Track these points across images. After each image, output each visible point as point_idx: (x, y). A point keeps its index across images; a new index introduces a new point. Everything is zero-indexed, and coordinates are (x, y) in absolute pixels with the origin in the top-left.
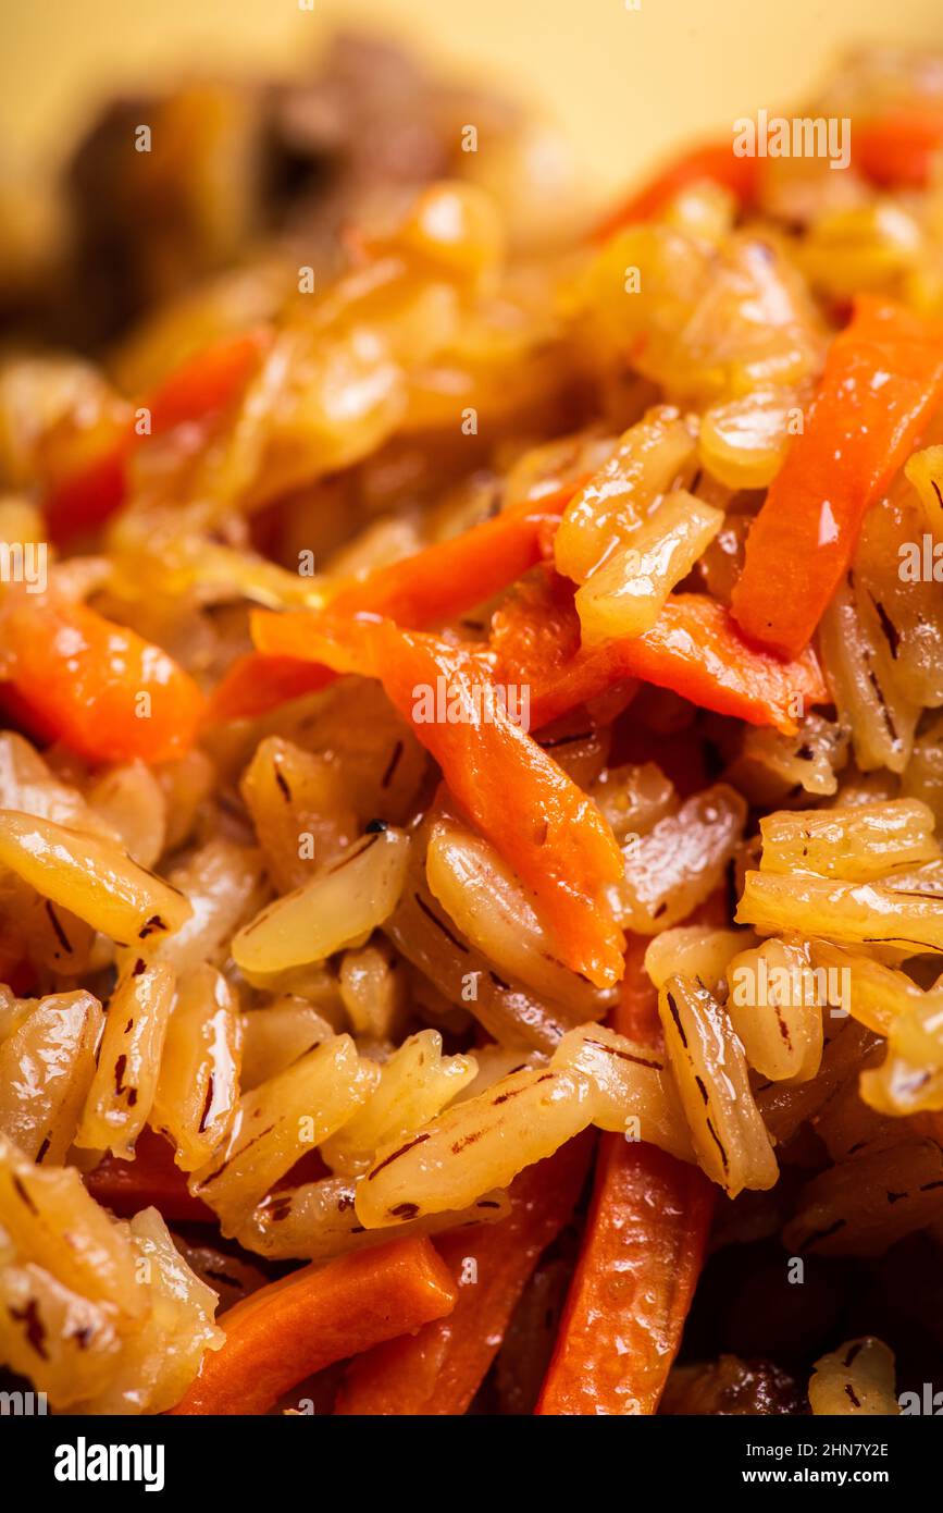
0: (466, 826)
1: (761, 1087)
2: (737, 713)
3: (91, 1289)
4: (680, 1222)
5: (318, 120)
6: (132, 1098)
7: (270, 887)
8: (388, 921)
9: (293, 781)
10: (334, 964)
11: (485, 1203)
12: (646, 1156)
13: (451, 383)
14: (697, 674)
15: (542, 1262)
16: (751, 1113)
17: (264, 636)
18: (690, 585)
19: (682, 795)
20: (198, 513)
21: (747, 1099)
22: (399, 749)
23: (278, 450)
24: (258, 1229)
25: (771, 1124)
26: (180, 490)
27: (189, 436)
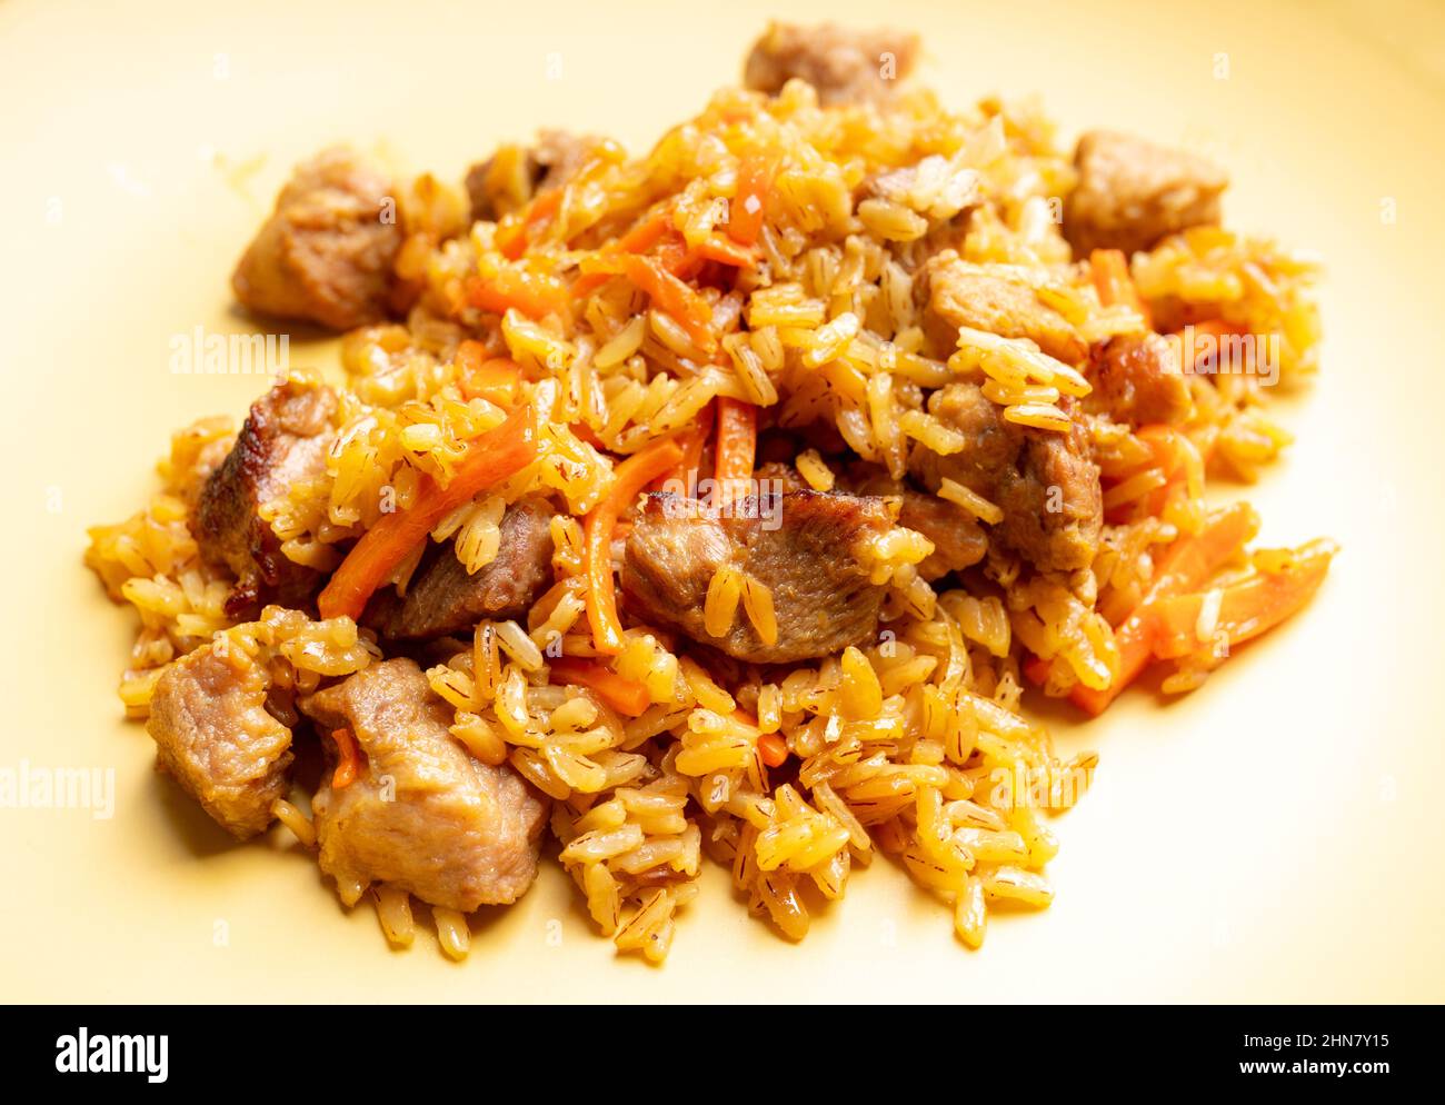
0: (661, 310)
1: (768, 373)
2: (733, 263)
3: (578, 460)
4: (746, 422)
5: (544, 157)
6: (576, 403)
7: (599, 345)
8: (642, 345)
9: (603, 309)
10: (626, 362)
11: (688, 424)
12: (734, 402)
13: (620, 195)
14: (723, 253)
15: (706, 444)
16: (766, 379)
17: (584, 270)
18: (716, 228)
19: (722, 295)
20: (552, 243)
21: (765, 375)
22: (634, 294)
23: (573, 221)
24: (619, 445)
25: (773, 382)
26: (544, 238)
27: (544, 222)
